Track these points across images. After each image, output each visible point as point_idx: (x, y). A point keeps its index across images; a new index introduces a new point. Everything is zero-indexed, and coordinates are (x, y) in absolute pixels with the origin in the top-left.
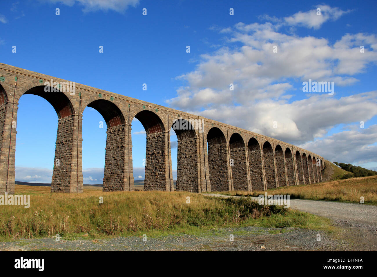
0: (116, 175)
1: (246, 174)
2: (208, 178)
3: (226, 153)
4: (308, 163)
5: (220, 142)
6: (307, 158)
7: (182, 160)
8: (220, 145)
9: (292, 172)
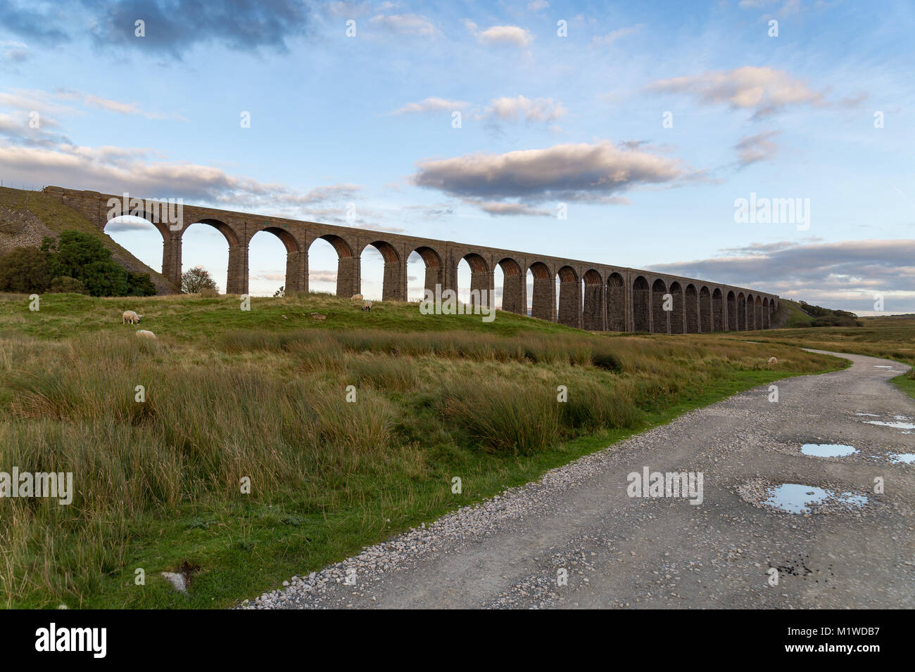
0: (570, 319)
1: (666, 318)
2: (633, 321)
3: (648, 298)
4: (746, 305)
5: (642, 288)
6: (746, 300)
7: (610, 305)
8: (643, 291)
9: (721, 316)
